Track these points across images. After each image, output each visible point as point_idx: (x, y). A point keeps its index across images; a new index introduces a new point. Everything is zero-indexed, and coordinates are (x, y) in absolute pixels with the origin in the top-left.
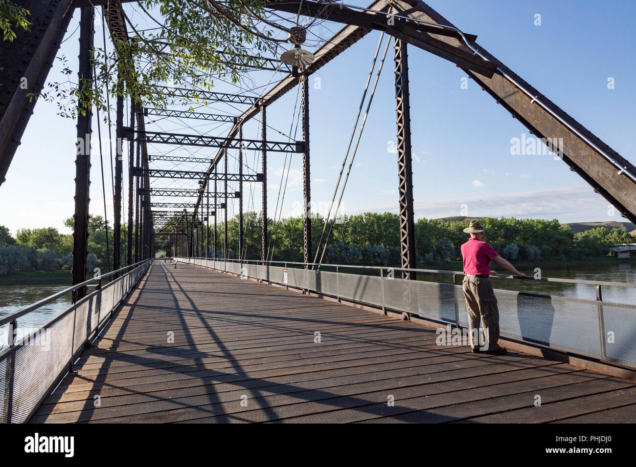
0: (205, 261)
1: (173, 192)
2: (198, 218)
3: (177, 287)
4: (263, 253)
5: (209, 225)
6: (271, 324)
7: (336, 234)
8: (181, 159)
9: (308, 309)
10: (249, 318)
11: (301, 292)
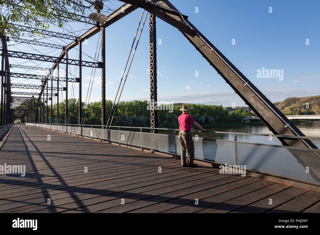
0: (45, 125)
1: (25, 86)
2: (41, 101)
3: (27, 139)
4: (79, 121)
5: (48, 105)
6: (82, 158)
7: (119, 111)
8: (31, 68)
9: (103, 149)
10: (70, 155)
11: (100, 140)
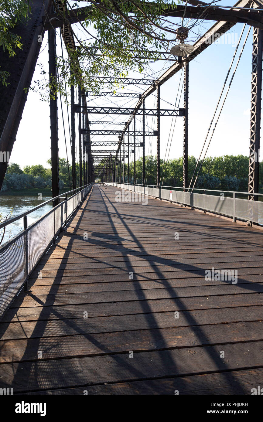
0: (123, 185)
1: (104, 143)
2: (118, 159)
3: (107, 200)
4: (157, 181)
5: (125, 163)
6: (162, 224)
7: (204, 169)
8: (108, 123)
9: (184, 216)
10: (148, 220)
11: (180, 205)
